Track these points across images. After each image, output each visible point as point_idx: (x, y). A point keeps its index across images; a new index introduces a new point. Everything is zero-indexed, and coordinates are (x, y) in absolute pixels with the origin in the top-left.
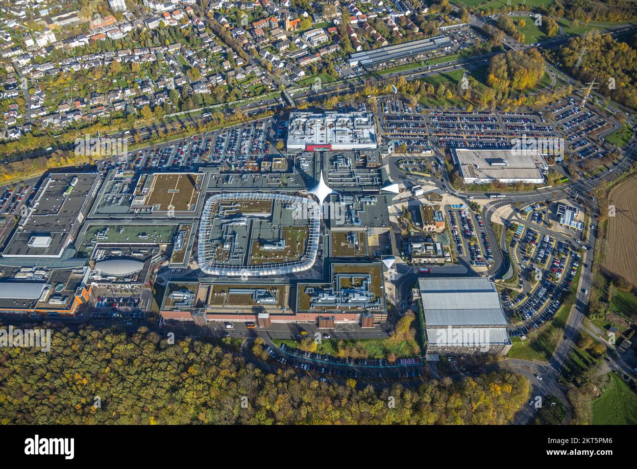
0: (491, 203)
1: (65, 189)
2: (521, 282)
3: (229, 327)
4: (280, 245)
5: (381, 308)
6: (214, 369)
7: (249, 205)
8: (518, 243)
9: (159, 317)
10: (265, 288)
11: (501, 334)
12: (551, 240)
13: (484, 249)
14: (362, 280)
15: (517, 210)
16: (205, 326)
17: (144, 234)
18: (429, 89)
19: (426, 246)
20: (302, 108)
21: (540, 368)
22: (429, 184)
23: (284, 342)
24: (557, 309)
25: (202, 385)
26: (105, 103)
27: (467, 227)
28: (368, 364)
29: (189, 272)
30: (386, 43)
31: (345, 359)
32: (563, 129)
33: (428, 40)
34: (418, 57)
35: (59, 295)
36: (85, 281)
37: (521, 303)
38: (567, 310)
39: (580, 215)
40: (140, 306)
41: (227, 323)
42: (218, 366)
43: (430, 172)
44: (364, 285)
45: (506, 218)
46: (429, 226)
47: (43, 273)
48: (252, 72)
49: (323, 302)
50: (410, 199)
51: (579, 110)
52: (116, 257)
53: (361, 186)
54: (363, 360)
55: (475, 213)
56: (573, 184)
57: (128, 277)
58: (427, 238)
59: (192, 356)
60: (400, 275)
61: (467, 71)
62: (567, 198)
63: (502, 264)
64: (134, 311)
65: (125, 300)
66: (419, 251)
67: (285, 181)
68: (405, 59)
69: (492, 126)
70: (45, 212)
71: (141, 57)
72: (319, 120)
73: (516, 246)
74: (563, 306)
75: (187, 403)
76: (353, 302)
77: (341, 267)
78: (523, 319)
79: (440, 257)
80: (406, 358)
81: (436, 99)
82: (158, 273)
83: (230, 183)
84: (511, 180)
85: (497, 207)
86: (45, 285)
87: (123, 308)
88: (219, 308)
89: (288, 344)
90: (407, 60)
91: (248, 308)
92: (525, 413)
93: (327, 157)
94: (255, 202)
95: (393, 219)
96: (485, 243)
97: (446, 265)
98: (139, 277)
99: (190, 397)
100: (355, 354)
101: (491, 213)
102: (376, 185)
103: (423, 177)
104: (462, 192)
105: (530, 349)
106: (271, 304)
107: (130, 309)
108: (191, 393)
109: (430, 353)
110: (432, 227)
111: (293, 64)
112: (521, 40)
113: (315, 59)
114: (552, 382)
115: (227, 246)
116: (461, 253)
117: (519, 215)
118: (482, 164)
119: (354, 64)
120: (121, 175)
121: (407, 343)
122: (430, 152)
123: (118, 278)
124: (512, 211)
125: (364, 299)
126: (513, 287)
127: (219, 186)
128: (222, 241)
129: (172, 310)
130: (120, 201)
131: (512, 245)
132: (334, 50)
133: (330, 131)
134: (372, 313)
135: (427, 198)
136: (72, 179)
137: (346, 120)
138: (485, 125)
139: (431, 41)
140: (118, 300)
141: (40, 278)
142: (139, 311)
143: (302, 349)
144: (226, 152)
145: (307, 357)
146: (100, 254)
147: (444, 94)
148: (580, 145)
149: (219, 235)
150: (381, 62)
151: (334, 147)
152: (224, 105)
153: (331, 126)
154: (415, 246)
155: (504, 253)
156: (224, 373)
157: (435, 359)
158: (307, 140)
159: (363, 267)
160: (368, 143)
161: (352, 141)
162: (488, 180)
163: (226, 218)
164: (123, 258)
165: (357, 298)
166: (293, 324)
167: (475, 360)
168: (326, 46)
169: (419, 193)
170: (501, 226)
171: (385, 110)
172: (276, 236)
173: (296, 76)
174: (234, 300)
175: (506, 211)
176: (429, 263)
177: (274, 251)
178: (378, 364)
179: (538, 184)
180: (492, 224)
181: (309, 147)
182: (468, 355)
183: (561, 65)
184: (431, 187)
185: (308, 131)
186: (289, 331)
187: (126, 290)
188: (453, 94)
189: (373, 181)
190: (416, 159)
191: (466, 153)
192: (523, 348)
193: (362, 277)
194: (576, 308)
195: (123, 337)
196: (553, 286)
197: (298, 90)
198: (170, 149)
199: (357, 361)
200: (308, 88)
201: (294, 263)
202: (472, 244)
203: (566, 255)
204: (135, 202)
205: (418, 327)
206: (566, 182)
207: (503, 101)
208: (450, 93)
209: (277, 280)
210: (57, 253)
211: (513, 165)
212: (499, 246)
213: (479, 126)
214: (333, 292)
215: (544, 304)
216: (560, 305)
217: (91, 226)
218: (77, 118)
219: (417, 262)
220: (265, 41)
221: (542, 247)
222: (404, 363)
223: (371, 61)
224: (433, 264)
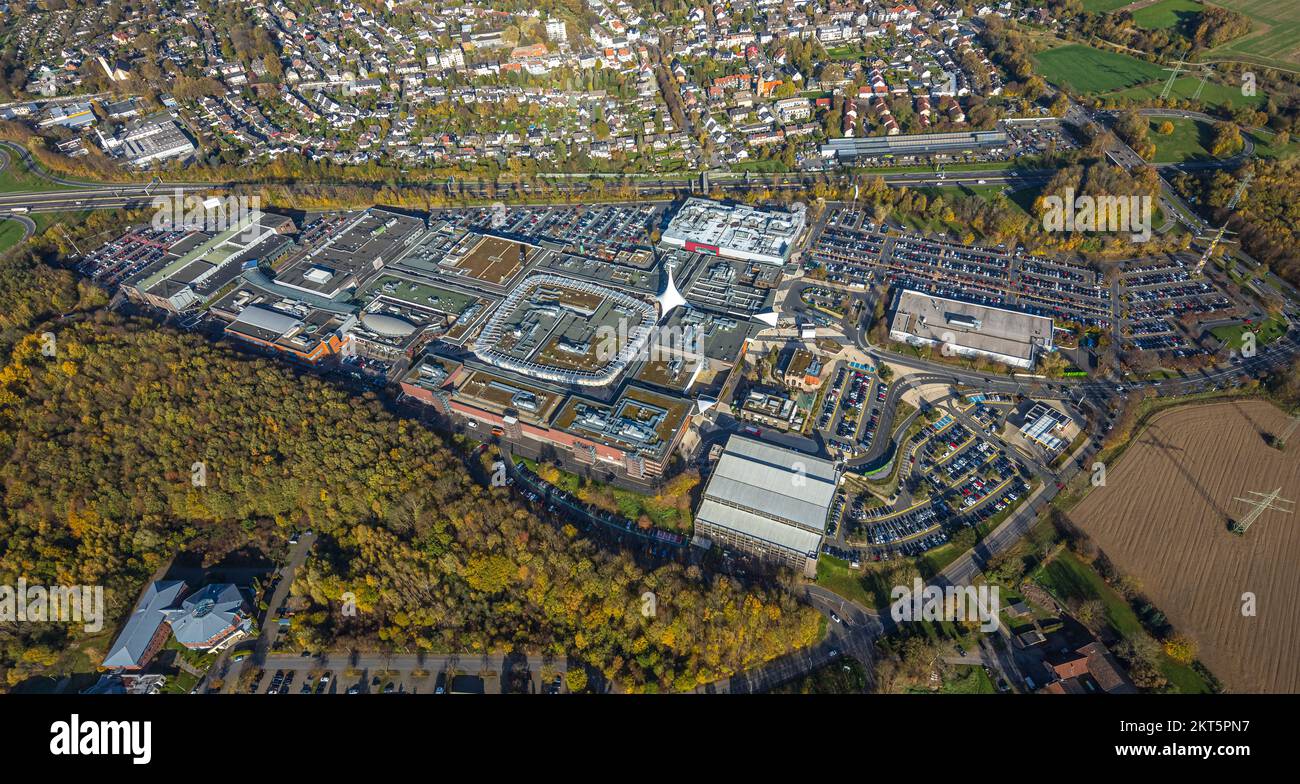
0: (917, 375)
1: (377, 228)
2: (898, 492)
3: (471, 424)
4: (580, 349)
5: (656, 454)
6: (418, 460)
7: (573, 295)
8: (927, 439)
9: (399, 389)
10: (532, 390)
11: (808, 542)
12: (990, 450)
13: (863, 431)
14: (654, 414)
15: (956, 395)
16: (446, 416)
17: (436, 298)
18: (917, 202)
19: (770, 399)
20: (717, 197)
21: (859, 616)
22: (834, 328)
23: (525, 461)
24: (934, 546)
25: (394, 472)
26: (478, 146)
27: (854, 396)
28: (612, 521)
29: (463, 353)
30: (895, 131)
31: (587, 505)
32: (1130, 300)
33: (968, 134)
34: (937, 157)
35: (307, 336)
36: (342, 329)
37: (880, 518)
38: (955, 554)
39: (1071, 430)
40: (388, 374)
41: (472, 420)
42: (426, 458)
43: (846, 311)
44: (652, 421)
45: (929, 400)
46: (792, 378)
47: (304, 309)
48: (679, 143)
49: (590, 426)
50: (792, 340)
51: (1187, 278)
52: (392, 315)
53: (729, 306)
54: (607, 513)
55: (881, 381)
56: (1091, 382)
57: (392, 339)
58: (781, 392)
59: (404, 439)
60: (717, 428)
61: (1010, 188)
62: (1064, 401)
63: (880, 458)
64: (378, 377)
65: (376, 362)
66: (757, 403)
67: (635, 279)
68: (912, 158)
69: (993, 272)
70: (344, 247)
71: (550, 99)
72: (722, 214)
73: (922, 443)
74: (950, 546)
75: (368, 487)
76: (626, 437)
77: (637, 393)
78: (870, 540)
79: (781, 419)
80: (664, 529)
81: (923, 219)
82: (429, 344)
83: (567, 265)
84: (971, 350)
85: (923, 382)
86: (297, 322)
87: (369, 371)
88: (469, 399)
89: (528, 465)
90: (916, 159)
91: (499, 407)
92: (798, 663)
93: (708, 262)
94: (582, 294)
95: (750, 359)
96: (870, 425)
97: (790, 434)
98: (404, 342)
99: (374, 480)
100: (603, 503)
101: (908, 387)
102: (752, 310)
103: (830, 316)
104: (880, 350)
105: (856, 584)
106: (529, 411)
107: (376, 373)
108: (378, 476)
109: (700, 535)
110: (798, 380)
111: (739, 139)
112: (1146, 153)
113: (774, 139)
114: (866, 640)
115: (518, 334)
116: (822, 425)
117: (955, 402)
118: (933, 318)
119: (828, 153)
120: (451, 230)
121: (677, 513)
122: (862, 286)
123: (380, 336)
124: (947, 393)
125: (640, 436)
126: (881, 494)
127: (552, 266)
128: (518, 326)
129: (412, 384)
130: (431, 257)
131: (915, 440)
132: (810, 130)
133: (729, 230)
134: (642, 456)
135: (818, 345)
136: (390, 218)
137: (760, 220)
138: (982, 268)
139: (972, 136)
140: (368, 361)
141: (298, 314)
142: (384, 378)
143: (541, 476)
144: (586, 232)
145: (542, 487)
146: (375, 306)
147: (941, 214)
148: (1149, 331)
149: (518, 321)
150: (870, 155)
151: (723, 251)
152: (618, 176)
153: (735, 225)
154: (754, 395)
155: (893, 445)
156: (429, 468)
157: (705, 545)
158: (692, 236)
159: (664, 400)
160: (772, 255)
161: (751, 249)
162: (930, 341)
163: (538, 304)
164: (399, 317)
165: (631, 432)
166: (548, 445)
167: (764, 568)
168: (800, 123)
169: (808, 334)
170: (913, 408)
171: (832, 220)
172: (584, 339)
173: (733, 156)
174: (491, 395)
175: (937, 391)
176: (765, 425)
177: (569, 354)
178: (626, 524)
179: (1019, 367)
180: (899, 402)
181: (691, 245)
182: (756, 559)
183: (1199, 202)
184: (834, 332)
185: (699, 225)
186: (539, 451)
187: (383, 354)
188: (955, 215)
189: (749, 304)
190: (833, 291)
191: (920, 299)
192: (846, 580)
193: (656, 410)
194: (974, 556)
195: (341, 395)
196: (950, 513)
197: (725, 175)
198: (524, 214)
199: (600, 512)
200: (741, 174)
201: (583, 373)
202: (848, 419)
203: (1004, 479)
204: (446, 261)
205: (696, 496)
206: (1078, 377)
207: (1038, 239)
208: (952, 214)
209: (553, 387)
210: (329, 292)
211: (987, 330)
212: (891, 433)
213: (971, 268)
214: (607, 417)
215: (919, 533)
216: (944, 542)
217: (385, 276)
218: (437, 155)
219: (748, 417)
220: (719, 105)
221: (966, 456)
222: (661, 537)
223: (855, 152)
224: (771, 427)
